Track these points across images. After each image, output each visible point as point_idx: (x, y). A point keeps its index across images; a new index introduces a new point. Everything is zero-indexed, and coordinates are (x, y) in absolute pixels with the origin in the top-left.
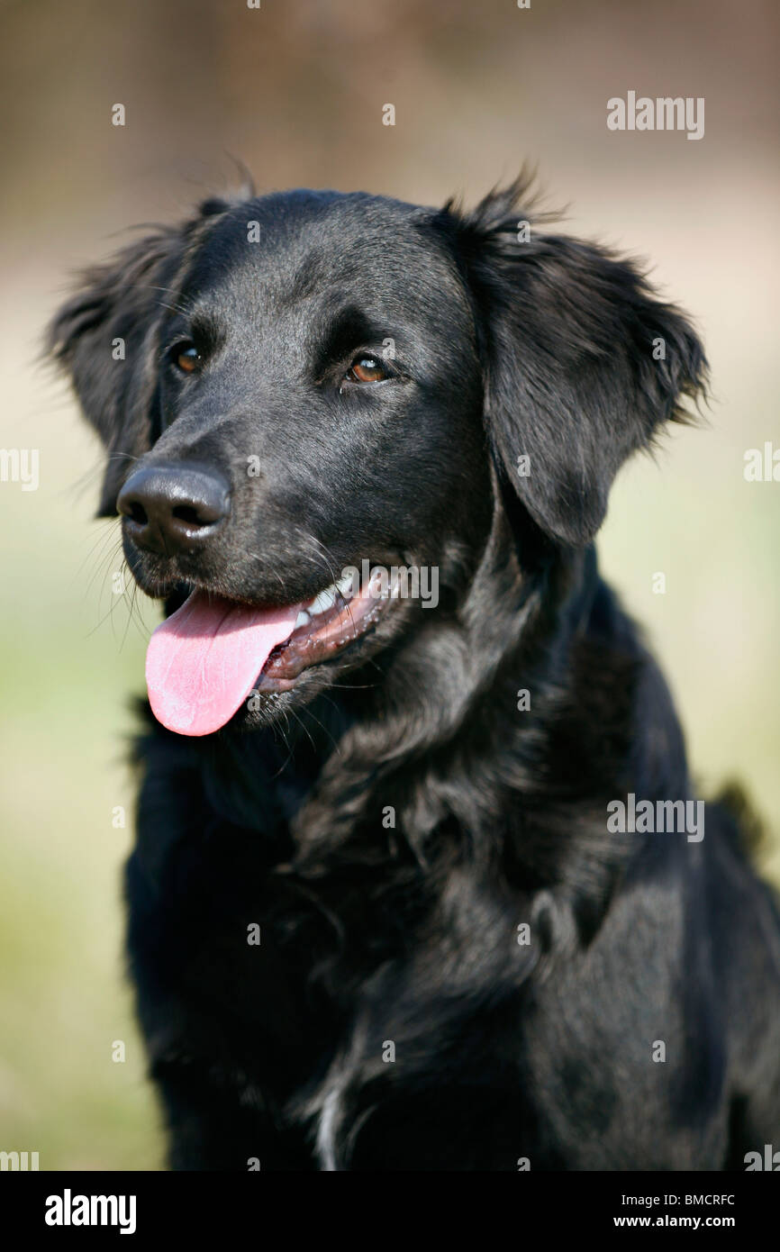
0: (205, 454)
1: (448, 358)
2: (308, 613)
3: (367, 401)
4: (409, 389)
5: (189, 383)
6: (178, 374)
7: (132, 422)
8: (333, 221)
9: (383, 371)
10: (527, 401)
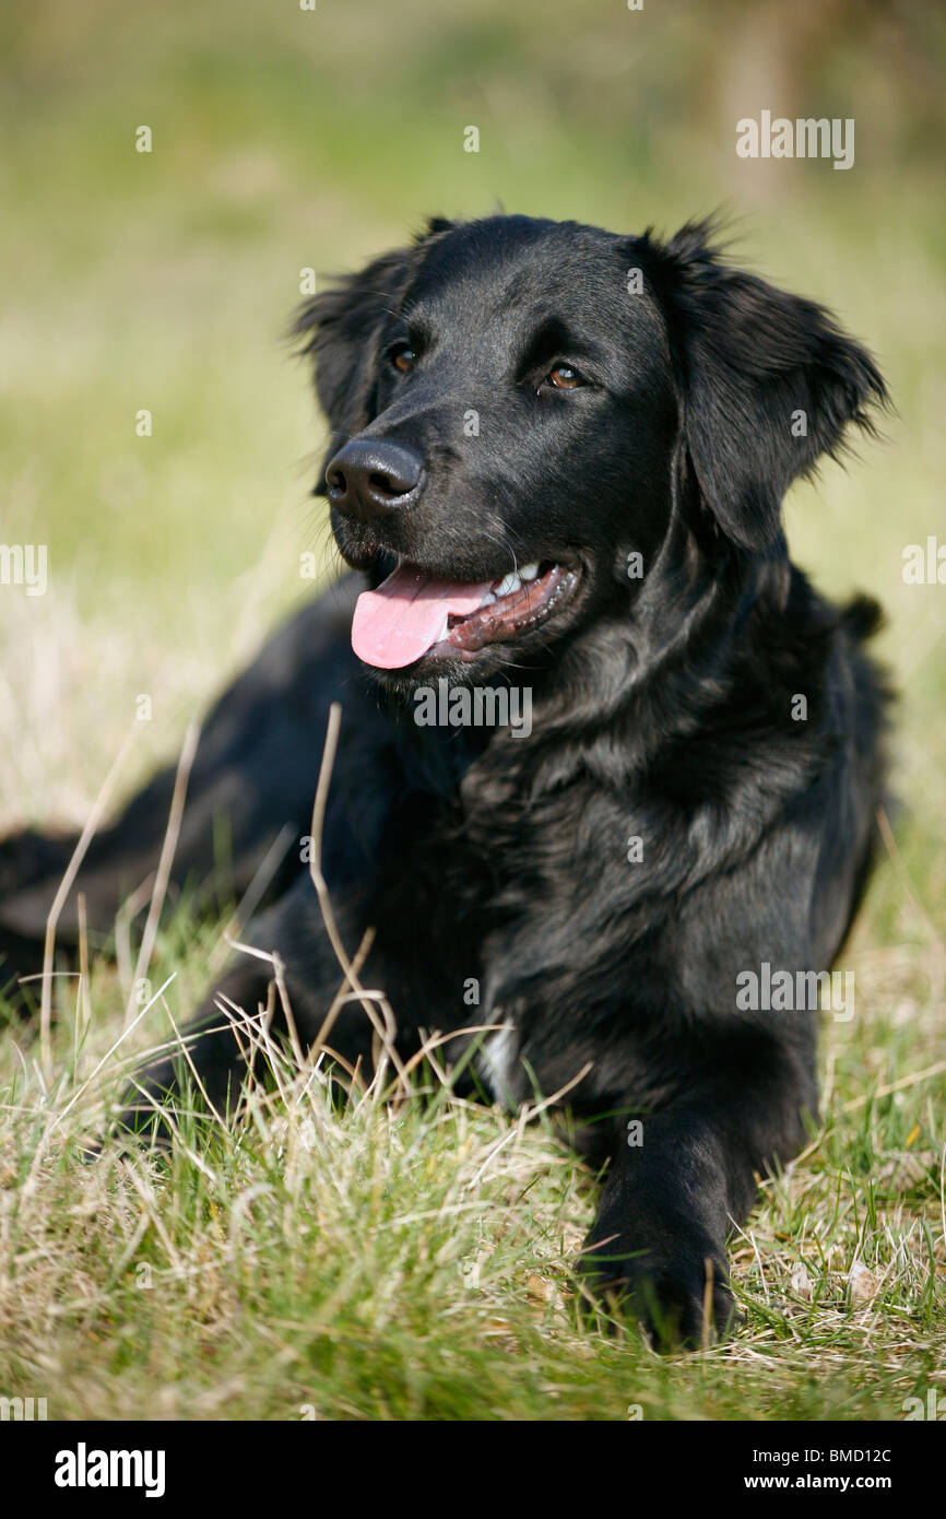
0: (408, 434)
1: (638, 372)
2: (495, 595)
3: (560, 404)
4: (601, 398)
5: (402, 380)
6: (394, 373)
7: (350, 411)
8: (542, 246)
9: (580, 380)
10: (718, 416)
